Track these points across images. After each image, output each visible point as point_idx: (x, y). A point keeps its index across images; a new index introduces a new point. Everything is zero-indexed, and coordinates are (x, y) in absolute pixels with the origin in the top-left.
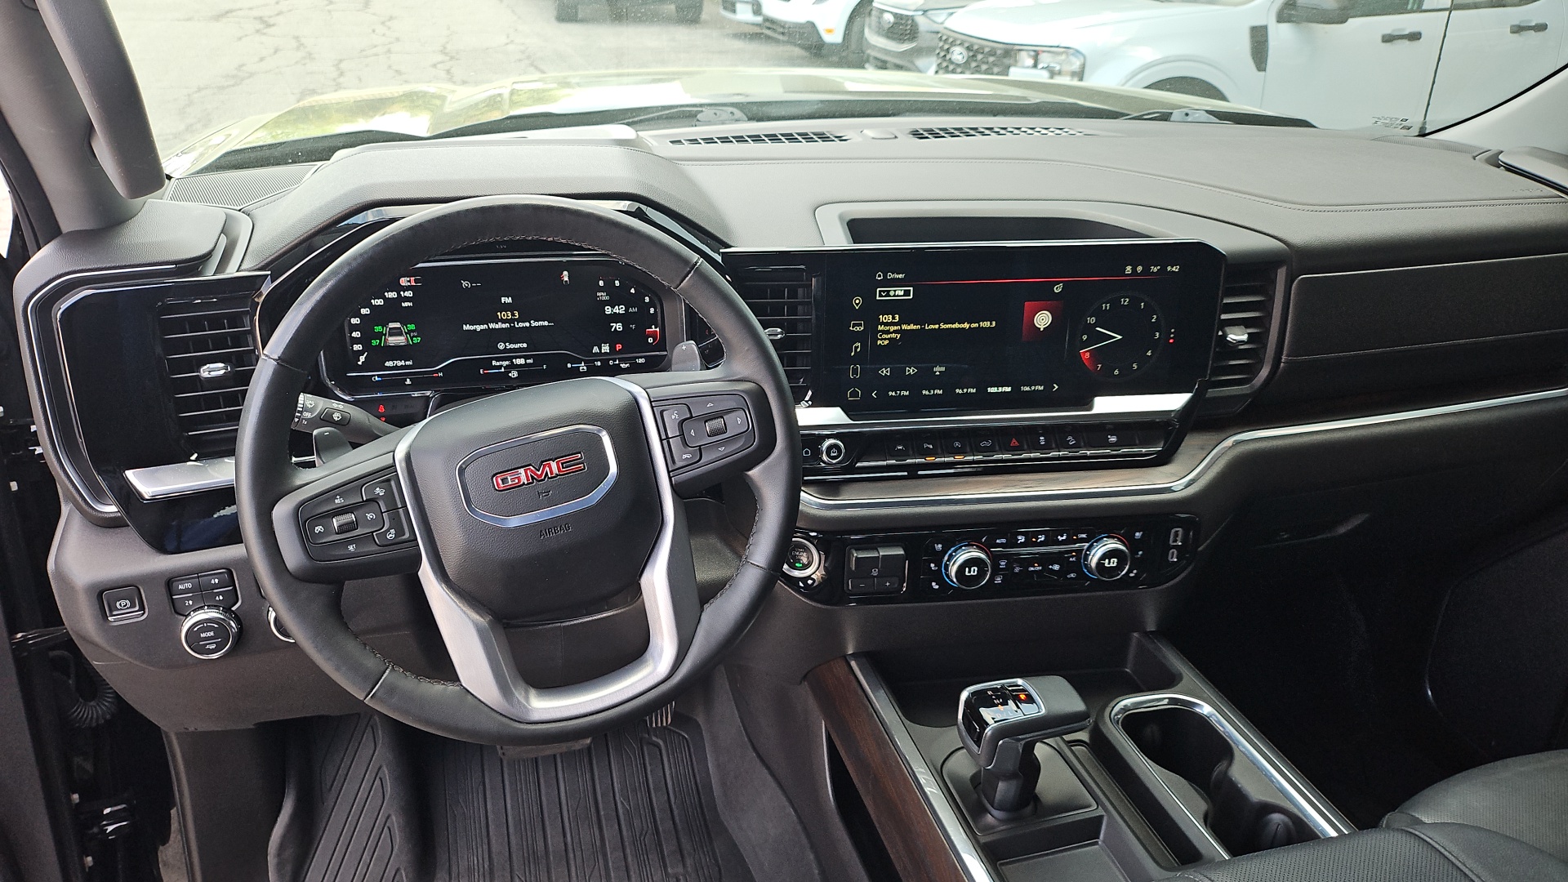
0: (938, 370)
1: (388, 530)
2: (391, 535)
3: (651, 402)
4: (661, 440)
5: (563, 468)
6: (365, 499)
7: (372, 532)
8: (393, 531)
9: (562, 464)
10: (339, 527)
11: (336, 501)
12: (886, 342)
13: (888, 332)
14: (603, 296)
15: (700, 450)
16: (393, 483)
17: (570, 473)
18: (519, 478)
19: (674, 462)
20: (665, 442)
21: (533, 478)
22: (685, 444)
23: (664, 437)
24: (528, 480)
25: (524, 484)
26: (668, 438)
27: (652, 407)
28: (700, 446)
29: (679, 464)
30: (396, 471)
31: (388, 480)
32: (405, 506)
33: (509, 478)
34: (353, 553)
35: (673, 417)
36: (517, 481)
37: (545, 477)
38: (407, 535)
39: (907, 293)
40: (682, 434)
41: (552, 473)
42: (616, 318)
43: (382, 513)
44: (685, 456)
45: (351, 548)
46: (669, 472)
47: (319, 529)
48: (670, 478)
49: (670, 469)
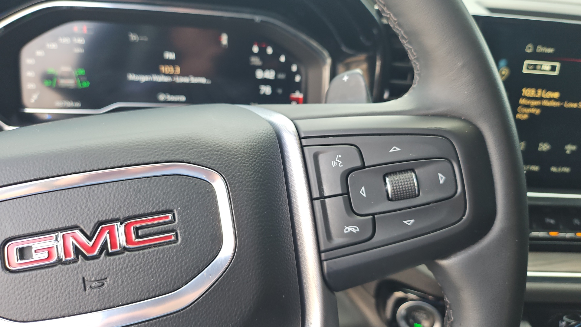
0: (570, 148)
3: (300, 139)
4: (312, 200)
5: (137, 237)
9: (137, 229)
12: (525, 117)
13: (528, 106)
14: (256, 61)
15: (374, 220)
17: (149, 247)
19: (329, 236)
20: (317, 203)
21: (77, 251)
22: (350, 208)
23: (316, 194)
24: (66, 254)
26: (322, 197)
27: (302, 147)
28: (373, 215)
29: (337, 240)
35: (334, 164)
37: (101, 253)
39: (553, 68)
40: (346, 193)
41: (114, 245)
42: (265, 82)
44: (349, 229)
46: (319, 252)
48: (321, 262)
49: (322, 248)
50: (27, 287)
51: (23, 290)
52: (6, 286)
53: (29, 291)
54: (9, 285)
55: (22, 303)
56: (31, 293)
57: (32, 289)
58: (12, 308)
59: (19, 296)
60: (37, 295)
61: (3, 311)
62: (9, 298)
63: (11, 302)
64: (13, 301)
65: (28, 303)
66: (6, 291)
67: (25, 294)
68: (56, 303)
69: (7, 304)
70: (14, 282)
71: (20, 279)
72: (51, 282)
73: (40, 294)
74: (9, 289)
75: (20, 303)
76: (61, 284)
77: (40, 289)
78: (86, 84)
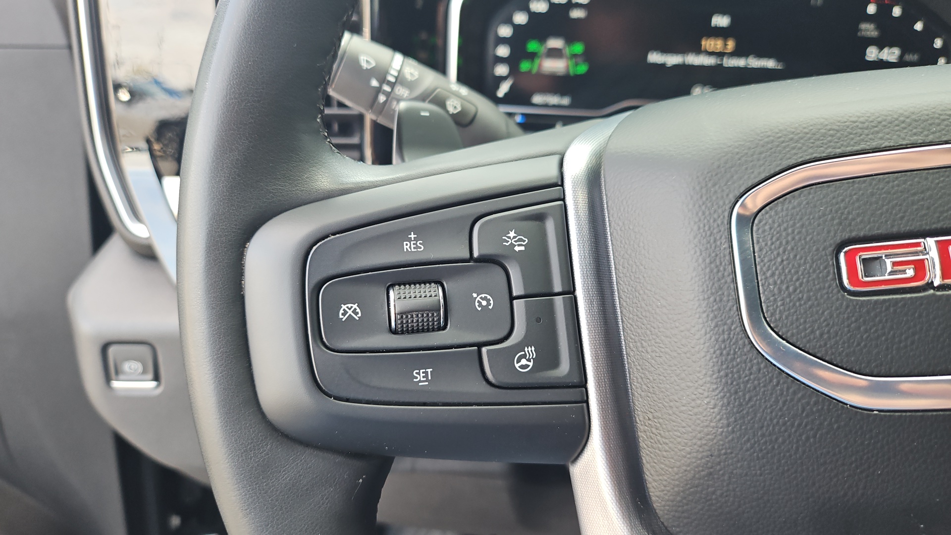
1: (520, 346)
2: (524, 362)
6: (476, 254)
7: (480, 345)
8: (530, 350)
10: (402, 314)
11: (406, 246)
14: (868, 29)
16: (550, 226)
18: (920, 266)
25: (930, 285)
30: (563, 200)
31: (540, 218)
32: (570, 291)
33: (888, 262)
34: (423, 390)
36: (910, 273)
38: (565, 367)
43: (512, 298)
45: (420, 377)
47: (349, 310)
50: (880, 321)
51: (874, 326)
52: (846, 316)
53: (883, 328)
54: (851, 315)
55: (871, 345)
56: (886, 330)
57: (889, 324)
58: (854, 351)
59: (867, 334)
60: (896, 335)
61: (839, 356)
62: (851, 336)
63: (854, 342)
64: (856, 341)
65: (881, 347)
66: (846, 323)
67: (876, 331)
68: (927, 351)
69: (846, 345)
70: (860, 312)
71: (869, 307)
72: (920, 316)
73: (901, 334)
74: (850, 322)
75: (869, 345)
76: (936, 322)
77: (902, 325)
78: (582, 69)
